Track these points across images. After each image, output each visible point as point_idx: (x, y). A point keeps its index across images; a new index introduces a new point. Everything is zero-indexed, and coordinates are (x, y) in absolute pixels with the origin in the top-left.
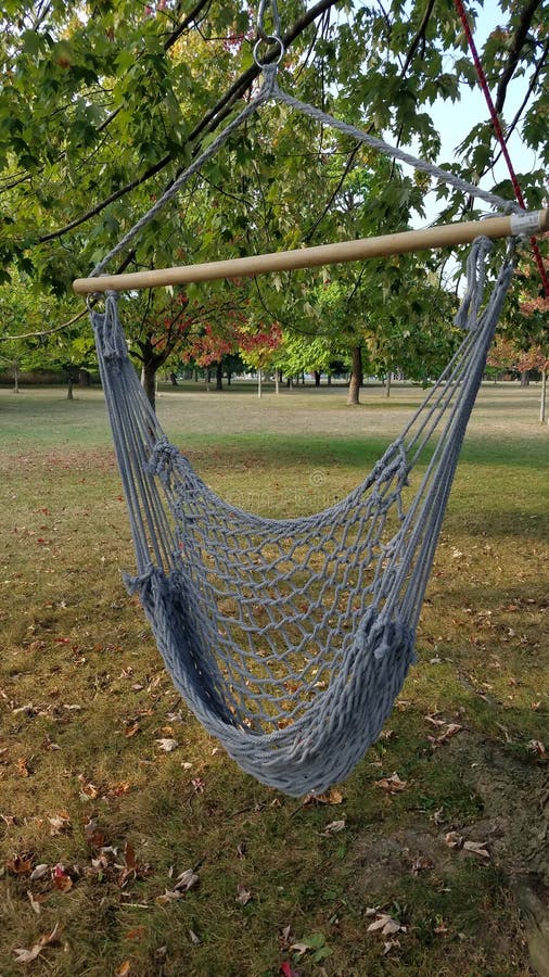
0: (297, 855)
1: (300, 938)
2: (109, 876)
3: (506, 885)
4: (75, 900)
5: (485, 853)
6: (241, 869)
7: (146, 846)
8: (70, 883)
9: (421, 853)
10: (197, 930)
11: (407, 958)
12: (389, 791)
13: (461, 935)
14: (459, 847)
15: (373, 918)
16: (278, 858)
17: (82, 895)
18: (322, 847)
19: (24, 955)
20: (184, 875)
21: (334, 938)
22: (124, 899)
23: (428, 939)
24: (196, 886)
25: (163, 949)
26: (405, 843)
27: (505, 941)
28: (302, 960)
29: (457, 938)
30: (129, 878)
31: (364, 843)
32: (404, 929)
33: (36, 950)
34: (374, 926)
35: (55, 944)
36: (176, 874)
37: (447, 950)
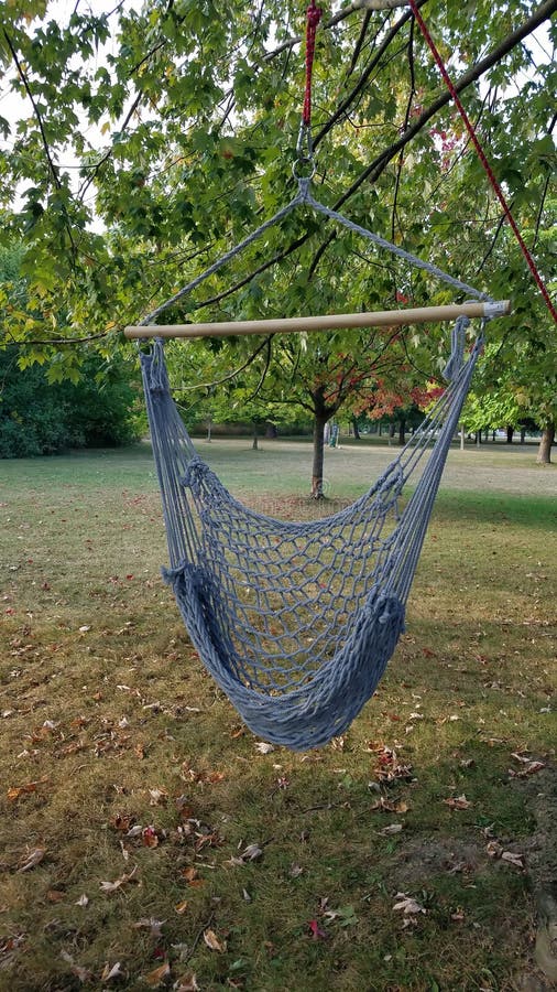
0: (352, 846)
1: (335, 908)
2: (189, 841)
3: (529, 890)
4: (157, 855)
5: (520, 863)
6: (300, 851)
7: (224, 822)
8: (156, 842)
9: (464, 859)
10: (250, 889)
11: (419, 932)
12: (453, 808)
13: (476, 925)
14: (497, 857)
15: (400, 900)
16: (335, 847)
17: (164, 853)
18: (376, 843)
19: (107, 886)
20: (250, 848)
21: (363, 911)
22: (196, 859)
23: (445, 923)
24: (259, 859)
25: (218, 899)
26: (452, 849)
27: (514, 935)
28: (332, 924)
29: (471, 927)
30: (205, 845)
31: (413, 845)
32: (424, 911)
33: (117, 884)
34: (398, 906)
35: (134, 882)
36: (244, 846)
37: (460, 934)
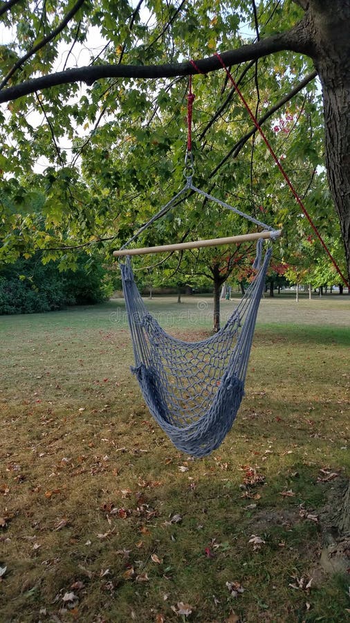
0: (230, 515)
1: (220, 543)
2: (143, 515)
3: (319, 531)
4: (126, 522)
5: (316, 519)
6: (202, 518)
7: (161, 505)
8: (126, 516)
9: (288, 519)
10: (175, 536)
11: (262, 553)
12: (285, 496)
13: (291, 548)
14: (305, 517)
15: (253, 538)
16: (220, 516)
17: (130, 521)
18: (242, 513)
19: (100, 536)
20: (175, 517)
21: (234, 544)
22: (147, 523)
23: (275, 548)
24: (180, 522)
25: (158, 541)
26: (282, 515)
27: (310, 552)
28: (217, 550)
29: (288, 549)
30: (151, 516)
31: (262, 513)
32: (264, 542)
33: (106, 534)
34: (251, 541)
35: (114, 533)
36: (172, 516)
37: (282, 553)
